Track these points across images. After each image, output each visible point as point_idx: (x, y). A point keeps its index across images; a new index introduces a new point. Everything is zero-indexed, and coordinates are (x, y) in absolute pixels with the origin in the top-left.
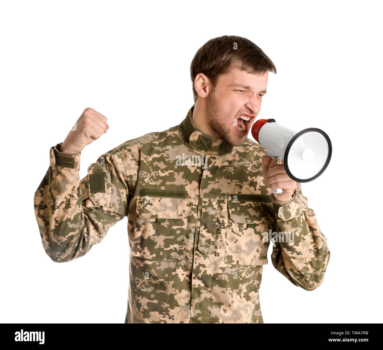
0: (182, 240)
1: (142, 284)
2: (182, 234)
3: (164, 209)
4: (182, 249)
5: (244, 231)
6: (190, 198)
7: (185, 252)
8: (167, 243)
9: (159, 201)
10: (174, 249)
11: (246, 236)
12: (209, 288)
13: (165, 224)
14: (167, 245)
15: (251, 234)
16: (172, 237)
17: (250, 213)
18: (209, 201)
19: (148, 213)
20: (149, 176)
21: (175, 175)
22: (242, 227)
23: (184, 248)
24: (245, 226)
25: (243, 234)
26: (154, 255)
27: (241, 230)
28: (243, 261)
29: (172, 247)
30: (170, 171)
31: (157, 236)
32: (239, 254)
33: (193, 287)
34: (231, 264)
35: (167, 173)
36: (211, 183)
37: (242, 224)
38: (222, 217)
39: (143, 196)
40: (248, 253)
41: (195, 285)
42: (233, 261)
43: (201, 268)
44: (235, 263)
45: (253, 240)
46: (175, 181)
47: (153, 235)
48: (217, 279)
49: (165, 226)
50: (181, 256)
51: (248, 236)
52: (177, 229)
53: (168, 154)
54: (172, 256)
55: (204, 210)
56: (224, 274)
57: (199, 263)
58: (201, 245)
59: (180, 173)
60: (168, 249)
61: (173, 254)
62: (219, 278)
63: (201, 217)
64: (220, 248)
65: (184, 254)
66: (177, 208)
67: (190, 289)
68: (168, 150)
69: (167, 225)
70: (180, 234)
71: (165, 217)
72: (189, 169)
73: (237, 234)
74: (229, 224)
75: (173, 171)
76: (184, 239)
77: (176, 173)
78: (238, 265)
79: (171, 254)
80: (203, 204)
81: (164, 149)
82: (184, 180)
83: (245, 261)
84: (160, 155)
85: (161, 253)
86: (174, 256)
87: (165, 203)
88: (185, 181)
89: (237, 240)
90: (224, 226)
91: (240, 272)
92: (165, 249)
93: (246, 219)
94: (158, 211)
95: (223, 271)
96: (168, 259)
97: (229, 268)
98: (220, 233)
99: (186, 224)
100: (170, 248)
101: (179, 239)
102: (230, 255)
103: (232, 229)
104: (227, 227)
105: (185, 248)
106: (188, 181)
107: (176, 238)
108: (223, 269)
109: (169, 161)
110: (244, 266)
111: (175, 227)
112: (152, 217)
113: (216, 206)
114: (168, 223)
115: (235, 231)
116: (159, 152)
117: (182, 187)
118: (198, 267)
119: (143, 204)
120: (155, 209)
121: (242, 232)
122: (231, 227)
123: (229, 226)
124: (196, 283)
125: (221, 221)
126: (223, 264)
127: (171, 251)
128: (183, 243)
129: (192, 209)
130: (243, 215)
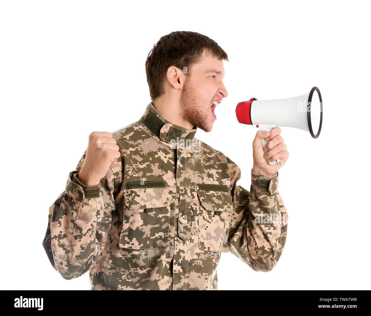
0: (166, 228)
1: (128, 275)
2: (167, 221)
3: (150, 199)
4: (167, 236)
5: (212, 218)
6: (169, 186)
7: (169, 239)
8: (153, 231)
9: (145, 192)
10: (159, 237)
11: (214, 223)
12: (186, 273)
13: (152, 214)
14: (152, 234)
15: (217, 221)
16: (157, 226)
17: (215, 202)
18: (185, 189)
19: (137, 204)
20: (131, 169)
21: (151, 166)
22: (211, 215)
23: (168, 235)
24: (213, 213)
25: (212, 221)
26: (142, 245)
27: (210, 218)
28: (213, 247)
29: (157, 235)
30: (147, 163)
31: (145, 226)
32: (209, 240)
33: (174, 272)
34: (204, 251)
35: (144, 165)
36: (183, 173)
37: (210, 212)
38: (195, 204)
39: (130, 189)
40: (216, 240)
41: (176, 271)
42: (205, 248)
43: (181, 254)
44: (207, 250)
45: (220, 227)
46: (153, 172)
47: (142, 226)
48: (193, 265)
49: (152, 215)
50: (166, 243)
51: (216, 223)
52: (162, 218)
53: (141, 148)
54: (158, 244)
55: (181, 198)
56: (199, 259)
57: (179, 249)
58: (180, 231)
59: (155, 164)
60: (154, 237)
61: (158, 242)
62: (195, 263)
63: (179, 204)
64: (194, 235)
65: (169, 240)
66: (161, 197)
67: (172, 274)
68: (140, 144)
69: (154, 214)
70: (165, 222)
71: (152, 207)
72: (162, 160)
73: (207, 221)
74: (201, 212)
75: (149, 163)
76: (168, 227)
77: (152, 165)
78: (209, 251)
79: (157, 242)
80: (181, 192)
81: (136, 143)
82: (160, 170)
83: (215, 248)
84: (135, 149)
85: (148, 242)
86: (160, 244)
87: (149, 193)
88: (162, 172)
89: (207, 227)
90: (197, 214)
91: (211, 258)
92: (151, 238)
93: (213, 207)
94: (145, 201)
95: (198, 257)
96: (154, 247)
97: (203, 254)
98: (194, 220)
99: (170, 212)
100: (156, 237)
101: (164, 227)
102: (202, 242)
103: (203, 216)
104: (199, 214)
105: (170, 235)
106: (164, 171)
107: (161, 226)
108: (198, 254)
109: (143, 154)
110: (214, 252)
111: (160, 216)
112: (141, 207)
113: (189, 194)
114: (154, 212)
115: (205, 218)
116: (133, 147)
117: (160, 177)
118: (178, 253)
119: (132, 196)
120: (142, 199)
121: (211, 219)
122: (202, 215)
123: (201, 214)
124: (177, 268)
125: (194, 209)
126: (198, 250)
127: (157, 239)
128: (167, 230)
129: (174, 197)
130: (210, 204)
